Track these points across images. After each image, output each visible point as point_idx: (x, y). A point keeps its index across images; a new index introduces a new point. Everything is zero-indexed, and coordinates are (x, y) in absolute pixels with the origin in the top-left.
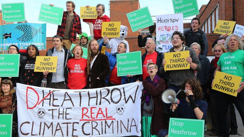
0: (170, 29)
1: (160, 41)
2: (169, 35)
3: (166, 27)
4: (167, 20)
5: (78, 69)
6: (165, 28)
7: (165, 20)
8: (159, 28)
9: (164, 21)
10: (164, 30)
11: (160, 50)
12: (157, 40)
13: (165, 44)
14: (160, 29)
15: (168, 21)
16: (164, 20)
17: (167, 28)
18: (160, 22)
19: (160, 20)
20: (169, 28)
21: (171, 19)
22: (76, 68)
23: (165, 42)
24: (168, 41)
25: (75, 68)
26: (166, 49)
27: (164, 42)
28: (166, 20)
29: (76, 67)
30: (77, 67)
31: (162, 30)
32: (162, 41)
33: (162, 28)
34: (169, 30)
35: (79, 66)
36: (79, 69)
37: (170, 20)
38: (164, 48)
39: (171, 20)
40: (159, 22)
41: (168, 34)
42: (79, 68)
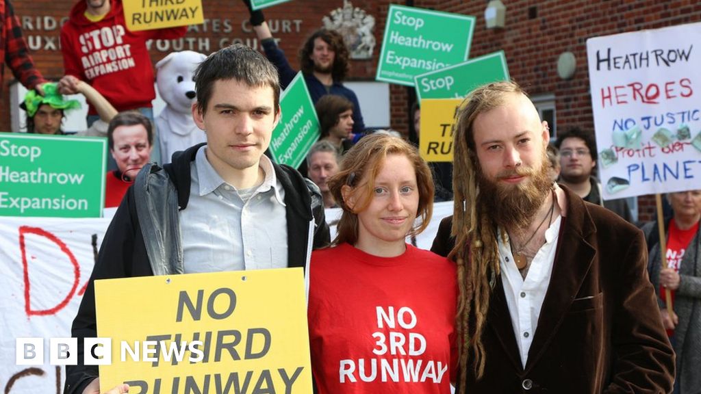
0: (657, 94)
1: (614, 149)
2: (652, 121)
3: (637, 87)
4: (638, 57)
5: (406, 347)
6: (634, 89)
7: (631, 59)
8: (606, 94)
9: (627, 61)
10: (630, 98)
11: (619, 187)
12: (602, 145)
13: (636, 160)
14: (609, 97)
15: (644, 62)
16: (623, 60)
17: (643, 92)
18: (609, 65)
19: (608, 60)
20: (653, 91)
21: (655, 51)
22: (388, 342)
23: (638, 150)
24: (650, 148)
25: (381, 342)
26: (645, 180)
27: (631, 153)
28: (634, 55)
29: (387, 331)
30: (399, 329)
31: (621, 99)
32: (622, 148)
33: (620, 91)
34: (650, 100)
35: (407, 319)
36: (412, 346)
37: (652, 57)
38: (636, 176)
39: (656, 55)
40: (604, 65)
41: (648, 118)
42: (412, 336)
